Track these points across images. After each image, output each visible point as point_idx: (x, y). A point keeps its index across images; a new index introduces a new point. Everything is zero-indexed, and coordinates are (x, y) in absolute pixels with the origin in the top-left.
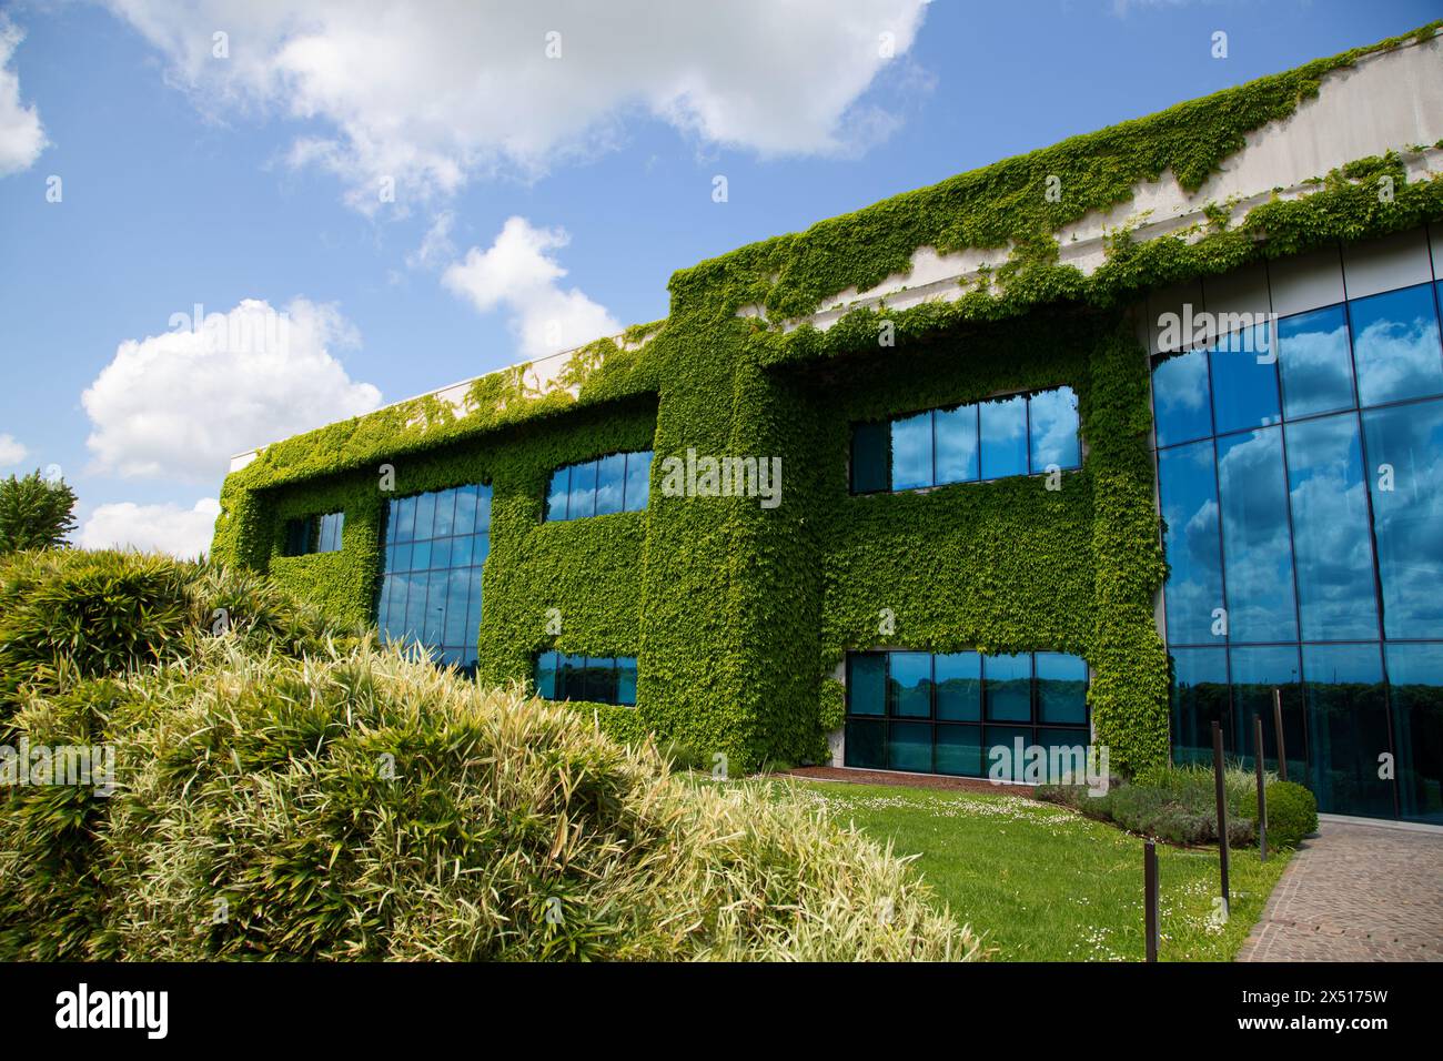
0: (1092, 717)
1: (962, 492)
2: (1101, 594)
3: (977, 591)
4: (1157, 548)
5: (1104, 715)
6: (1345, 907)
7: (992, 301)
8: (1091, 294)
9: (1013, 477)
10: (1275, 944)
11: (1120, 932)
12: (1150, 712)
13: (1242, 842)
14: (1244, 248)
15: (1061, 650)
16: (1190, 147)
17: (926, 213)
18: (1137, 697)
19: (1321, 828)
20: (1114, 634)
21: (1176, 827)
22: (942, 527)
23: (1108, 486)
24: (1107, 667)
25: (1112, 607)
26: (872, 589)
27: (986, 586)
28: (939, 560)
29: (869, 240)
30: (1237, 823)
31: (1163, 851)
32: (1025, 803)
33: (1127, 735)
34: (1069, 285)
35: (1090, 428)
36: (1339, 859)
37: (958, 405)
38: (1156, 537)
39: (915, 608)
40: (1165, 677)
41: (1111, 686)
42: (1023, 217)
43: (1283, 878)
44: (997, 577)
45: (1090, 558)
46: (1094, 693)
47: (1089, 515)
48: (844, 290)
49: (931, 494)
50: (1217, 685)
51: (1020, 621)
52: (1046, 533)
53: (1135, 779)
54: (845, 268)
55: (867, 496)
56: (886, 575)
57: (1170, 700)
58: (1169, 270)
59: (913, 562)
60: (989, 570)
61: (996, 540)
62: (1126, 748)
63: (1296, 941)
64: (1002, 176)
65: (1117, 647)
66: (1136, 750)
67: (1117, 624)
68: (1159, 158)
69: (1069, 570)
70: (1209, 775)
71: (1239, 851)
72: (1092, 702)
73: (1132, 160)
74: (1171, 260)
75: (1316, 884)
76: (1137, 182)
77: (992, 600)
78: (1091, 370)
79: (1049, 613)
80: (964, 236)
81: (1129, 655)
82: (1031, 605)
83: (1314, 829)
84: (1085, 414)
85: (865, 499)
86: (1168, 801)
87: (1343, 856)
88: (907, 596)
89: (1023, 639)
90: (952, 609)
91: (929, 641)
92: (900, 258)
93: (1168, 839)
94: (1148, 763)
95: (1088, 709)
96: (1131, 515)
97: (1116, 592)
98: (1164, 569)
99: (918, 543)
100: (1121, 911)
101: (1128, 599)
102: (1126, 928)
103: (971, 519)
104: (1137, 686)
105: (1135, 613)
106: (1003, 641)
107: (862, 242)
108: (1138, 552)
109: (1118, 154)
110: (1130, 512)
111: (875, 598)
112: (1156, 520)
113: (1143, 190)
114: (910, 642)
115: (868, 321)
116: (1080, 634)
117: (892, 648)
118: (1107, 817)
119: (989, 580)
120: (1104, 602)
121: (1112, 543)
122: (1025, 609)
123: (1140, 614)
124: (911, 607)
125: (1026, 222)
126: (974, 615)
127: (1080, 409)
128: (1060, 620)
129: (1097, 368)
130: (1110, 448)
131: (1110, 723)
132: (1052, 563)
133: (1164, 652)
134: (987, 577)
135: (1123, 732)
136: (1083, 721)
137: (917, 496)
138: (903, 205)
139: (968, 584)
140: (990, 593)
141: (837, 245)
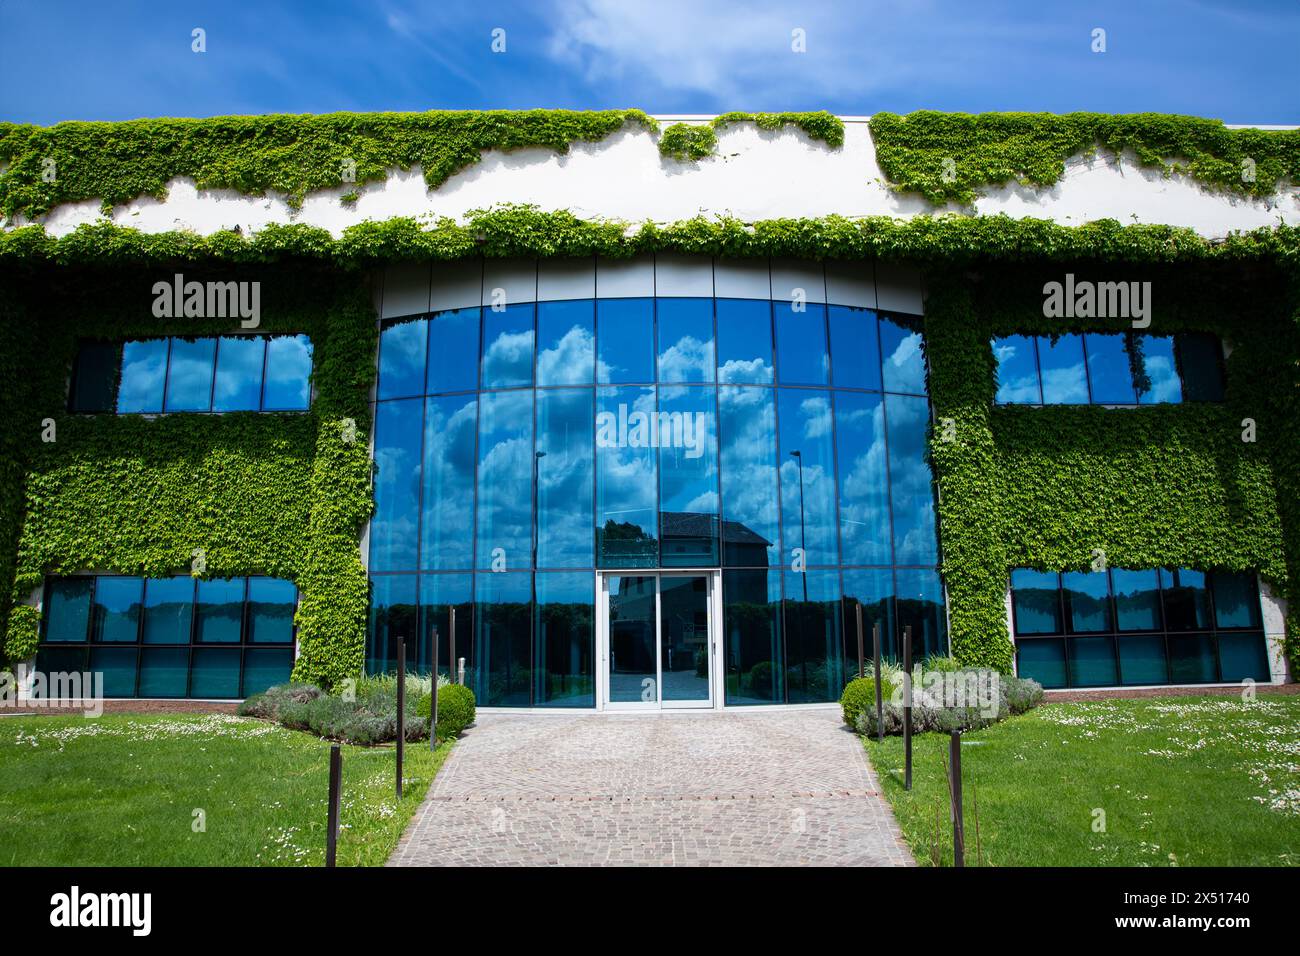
0: (298, 636)
1: (192, 421)
2: (315, 525)
3: (197, 517)
4: (367, 488)
5: (309, 634)
6: (488, 779)
7: (244, 243)
8: (337, 256)
9: (244, 412)
10: (435, 818)
11: (306, 829)
12: (349, 630)
13: (416, 737)
14: (468, 243)
15: (274, 575)
16: (438, 149)
17: (190, 142)
18: (339, 617)
19: (478, 719)
20: (324, 561)
21: (364, 730)
22: (167, 454)
23: (331, 429)
24: (314, 591)
25: (324, 537)
26: (82, 512)
27: (206, 514)
28: (161, 486)
29: (124, 155)
30: (412, 721)
31: (348, 752)
32: (228, 719)
33: (328, 651)
34: (319, 244)
35: (321, 375)
36: (488, 742)
37: (198, 337)
38: (368, 477)
39: (129, 532)
40: (364, 600)
41: (317, 608)
42: (285, 172)
43: (446, 763)
44: (218, 506)
45: (309, 492)
46: (302, 614)
47: (310, 454)
48: (87, 200)
49: (159, 420)
50: (408, 606)
51: (237, 548)
52: (270, 466)
53: (332, 690)
54: (92, 178)
55: (88, 416)
56: (101, 498)
57: (367, 620)
58: (407, 249)
59: (131, 487)
60: (211, 498)
61: (220, 470)
62: (326, 663)
63: (450, 813)
64: (270, 128)
65: (325, 573)
66: (335, 664)
67: (327, 553)
68: (412, 152)
69: (288, 502)
70: (393, 682)
71: (414, 745)
72: (299, 623)
73: (390, 147)
74: (409, 241)
75: (470, 764)
76: (391, 167)
77: (211, 527)
78: (328, 323)
79: (266, 541)
80: (225, 176)
81: (335, 580)
82: (249, 533)
83: (472, 720)
84: (318, 362)
85: (84, 418)
86: (359, 708)
87: (491, 740)
88: (122, 519)
89: (238, 565)
90: (168, 534)
91: (142, 566)
92: (156, 181)
93: (357, 741)
94: (344, 675)
95: (295, 630)
96: (348, 457)
97: (329, 524)
98: (372, 505)
99: (140, 468)
100: (309, 809)
101: (338, 531)
102: (313, 824)
103: (197, 448)
104: (340, 607)
105: (344, 544)
106: (219, 567)
107: (115, 156)
108: (351, 489)
109: (379, 139)
110: (347, 454)
111: (86, 521)
112: (369, 463)
113: (396, 175)
114: (120, 567)
115: (110, 237)
116: (293, 562)
117: (100, 572)
118: (305, 726)
119: (210, 508)
120: (317, 533)
121: (328, 480)
122: (243, 536)
123: (348, 544)
124: (125, 531)
125: (287, 177)
126: (191, 541)
127: (314, 357)
128: (275, 548)
129: (333, 323)
130: (336, 395)
131: (313, 641)
132: (273, 495)
133: (366, 577)
134: (208, 505)
135: (324, 649)
136: (290, 640)
137: (144, 421)
138: (167, 129)
139: (188, 511)
140: (209, 520)
141: (85, 152)
